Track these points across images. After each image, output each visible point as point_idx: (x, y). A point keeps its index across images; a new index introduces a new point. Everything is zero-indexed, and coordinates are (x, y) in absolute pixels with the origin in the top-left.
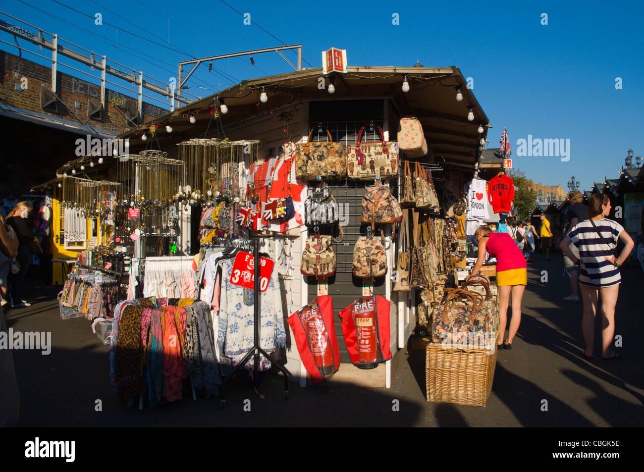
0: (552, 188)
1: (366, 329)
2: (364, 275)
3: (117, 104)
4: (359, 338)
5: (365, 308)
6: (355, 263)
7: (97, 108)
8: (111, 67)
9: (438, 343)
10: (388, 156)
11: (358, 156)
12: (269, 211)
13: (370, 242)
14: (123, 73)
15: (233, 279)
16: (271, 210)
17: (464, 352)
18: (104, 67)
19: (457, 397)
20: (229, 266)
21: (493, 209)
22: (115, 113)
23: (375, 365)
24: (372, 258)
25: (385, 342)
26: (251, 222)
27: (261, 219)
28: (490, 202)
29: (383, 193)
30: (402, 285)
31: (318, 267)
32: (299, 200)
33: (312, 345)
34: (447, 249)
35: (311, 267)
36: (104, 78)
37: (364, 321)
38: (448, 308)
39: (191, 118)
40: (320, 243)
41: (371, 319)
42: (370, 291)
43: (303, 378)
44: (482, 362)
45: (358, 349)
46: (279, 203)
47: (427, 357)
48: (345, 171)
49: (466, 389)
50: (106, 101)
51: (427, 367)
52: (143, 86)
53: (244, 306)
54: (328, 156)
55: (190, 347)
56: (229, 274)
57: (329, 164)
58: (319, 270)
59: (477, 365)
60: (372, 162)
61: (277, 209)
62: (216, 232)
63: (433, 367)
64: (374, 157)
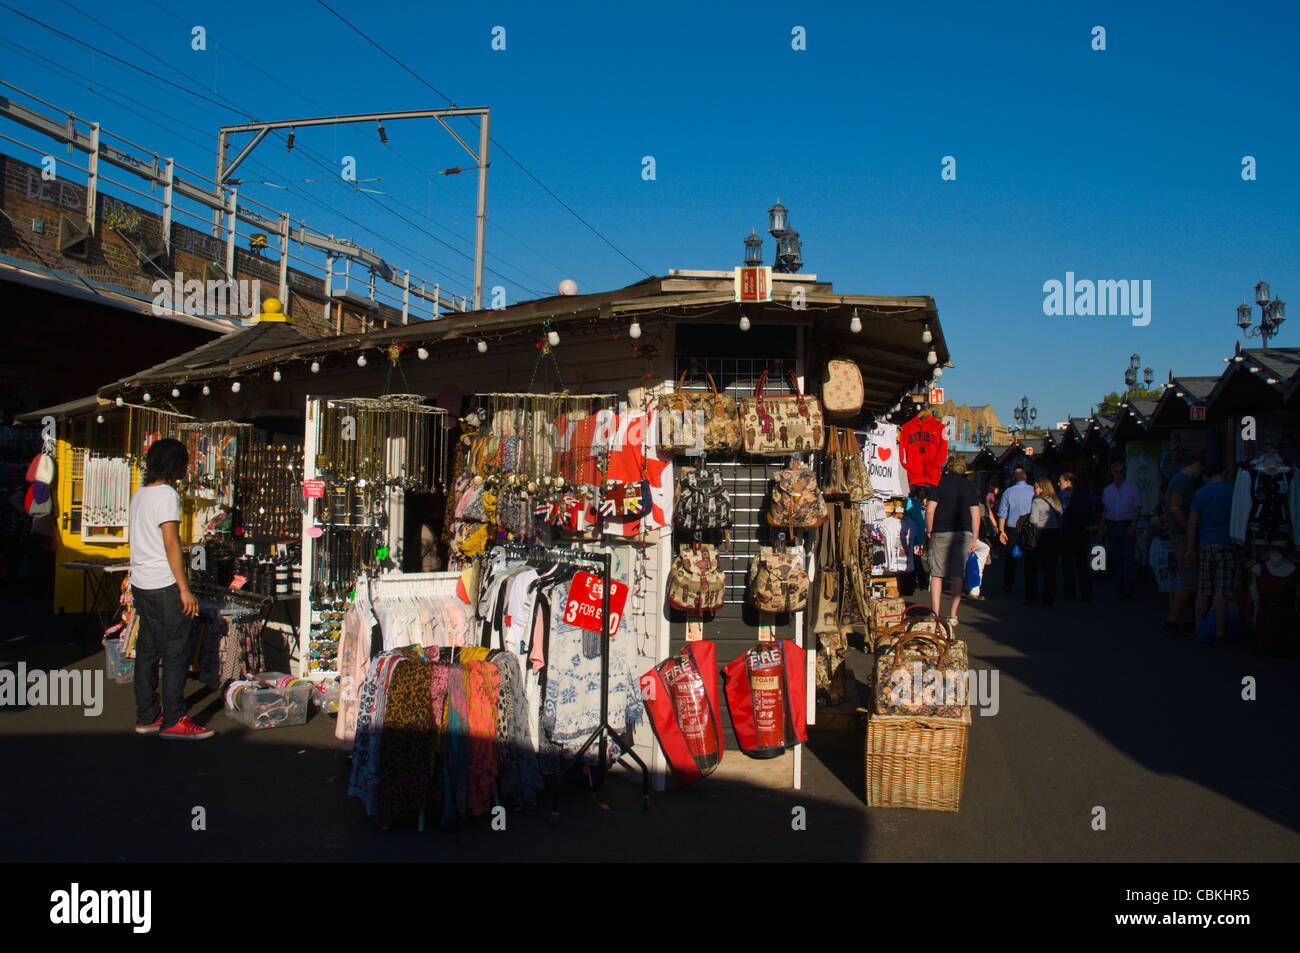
0: (974, 410)
1: (770, 694)
2: (775, 610)
3: (121, 226)
4: (757, 708)
5: (767, 660)
6: (762, 590)
7: (81, 234)
8: (108, 147)
9: (885, 714)
10: (808, 420)
11: (761, 418)
12: (610, 501)
13: (787, 559)
14: (134, 160)
15: (568, 615)
16: (613, 502)
17: (927, 727)
18: (95, 145)
19: (915, 798)
20: (561, 595)
21: (908, 476)
22: (115, 245)
23: (781, 751)
24: (789, 582)
25: (798, 714)
26: (567, 518)
27: (584, 512)
28: (903, 465)
29: (808, 482)
30: (826, 624)
31: (703, 596)
32: (658, 484)
33: (681, 722)
34: (866, 560)
35: (692, 596)
36: (94, 169)
37: (766, 681)
38: (900, 660)
39: (480, 344)
40: (706, 559)
41: (776, 679)
42: (771, 633)
43: (661, 774)
44: (954, 742)
45: (755, 726)
46: (628, 491)
47: (870, 737)
48: (740, 443)
49: (929, 785)
50: (99, 220)
51: (869, 752)
52: (175, 189)
53: (583, 660)
54: (713, 417)
55: (504, 728)
56: (561, 608)
57: (716, 431)
58: (704, 601)
59: (946, 748)
60: (783, 429)
61: (625, 500)
62: (488, 529)
63: (878, 752)
64: (786, 421)
